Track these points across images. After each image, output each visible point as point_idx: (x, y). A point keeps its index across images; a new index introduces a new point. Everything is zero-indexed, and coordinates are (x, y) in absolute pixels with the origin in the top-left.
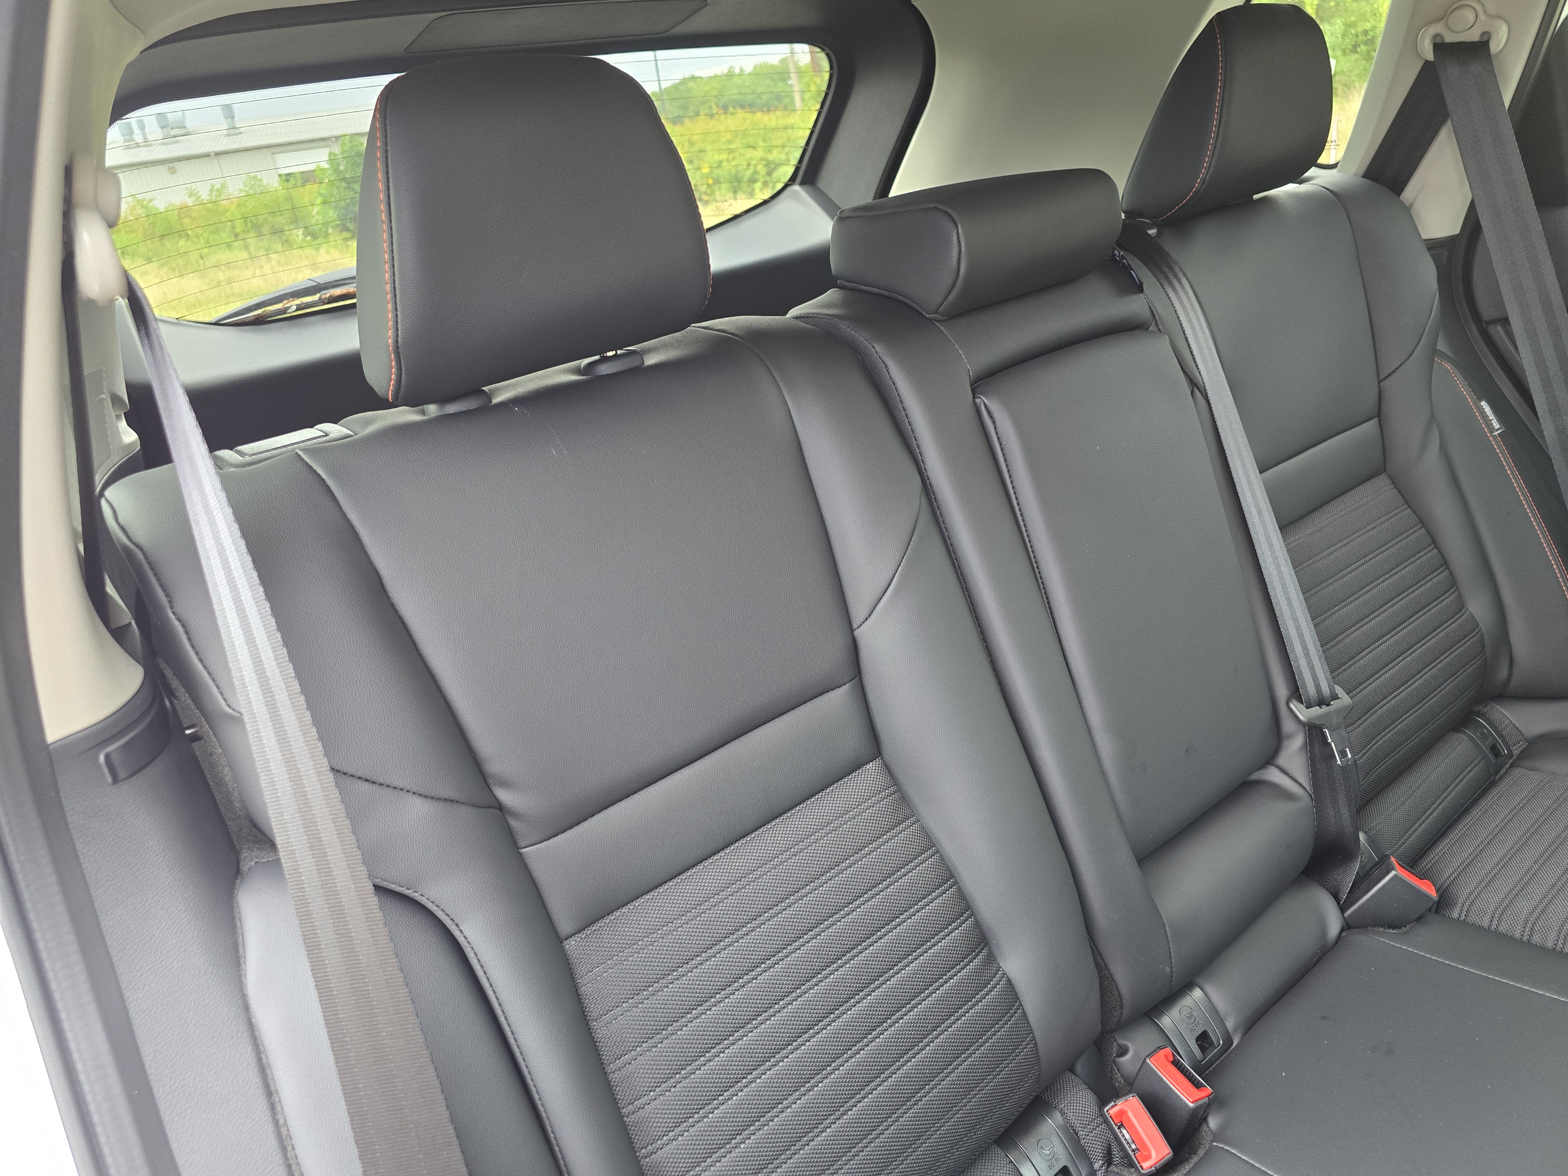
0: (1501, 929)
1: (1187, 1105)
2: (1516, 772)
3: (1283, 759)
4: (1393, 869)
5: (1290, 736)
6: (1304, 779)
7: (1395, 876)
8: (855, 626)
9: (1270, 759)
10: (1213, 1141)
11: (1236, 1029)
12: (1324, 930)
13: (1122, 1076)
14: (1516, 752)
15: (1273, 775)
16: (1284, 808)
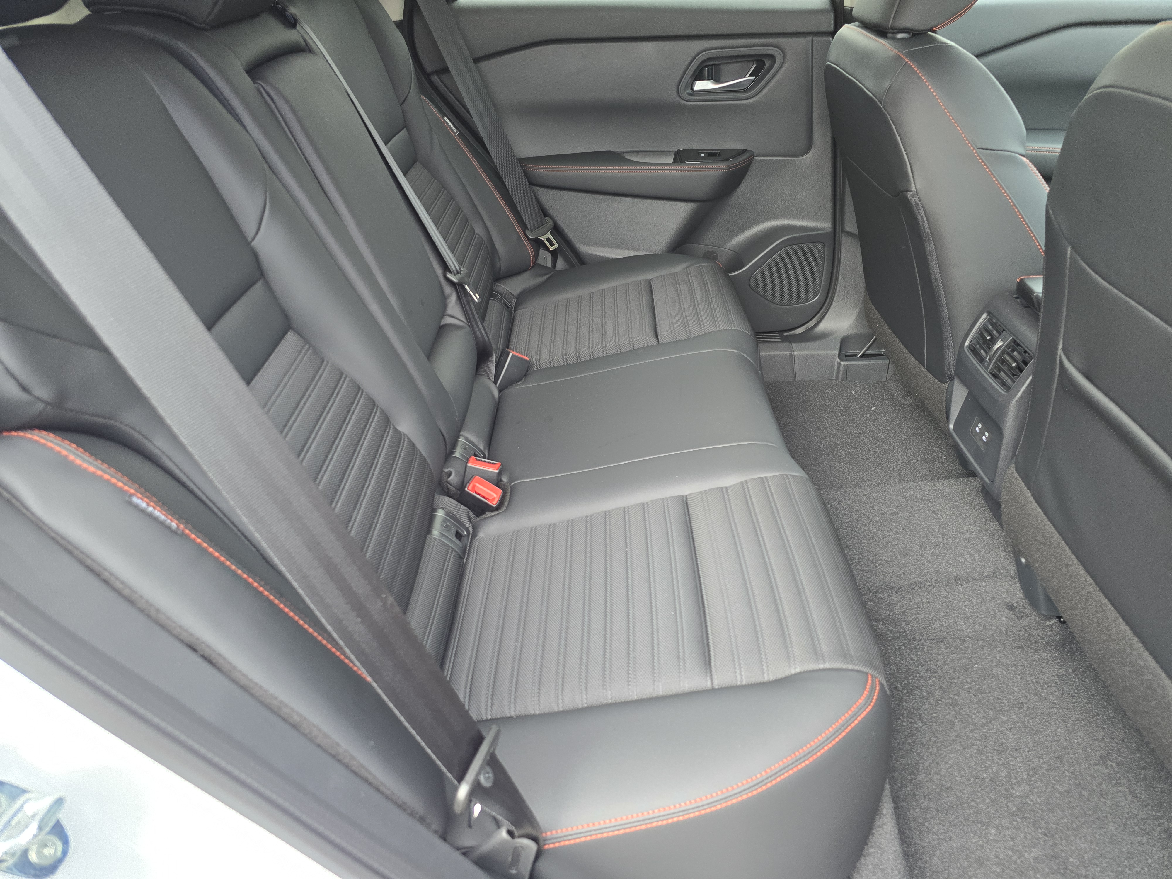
0: (555, 365)
1: (495, 473)
2: (519, 312)
3: (449, 311)
4: (510, 352)
5: (449, 296)
6: (462, 318)
7: (512, 355)
8: (250, 239)
9: (443, 313)
10: (510, 484)
11: (485, 449)
12: (493, 396)
13: (453, 487)
14: (513, 305)
15: (448, 320)
16: (460, 333)
